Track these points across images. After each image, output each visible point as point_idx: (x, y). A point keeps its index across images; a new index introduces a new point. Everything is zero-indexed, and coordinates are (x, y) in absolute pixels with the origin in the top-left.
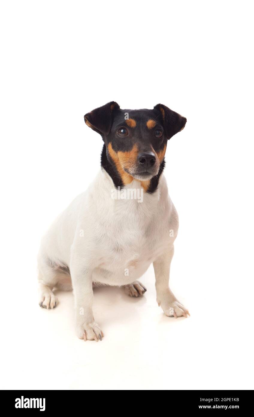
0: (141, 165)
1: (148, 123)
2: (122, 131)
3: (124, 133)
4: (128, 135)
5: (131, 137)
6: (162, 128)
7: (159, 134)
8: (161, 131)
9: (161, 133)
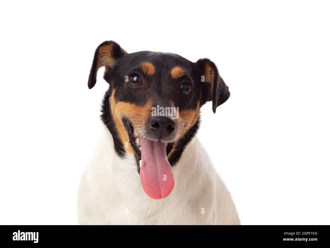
0: (152, 130)
1: (173, 70)
2: (135, 79)
3: (137, 81)
4: (142, 86)
5: (146, 89)
6: (193, 82)
7: (187, 89)
8: (191, 86)
9: (190, 87)
